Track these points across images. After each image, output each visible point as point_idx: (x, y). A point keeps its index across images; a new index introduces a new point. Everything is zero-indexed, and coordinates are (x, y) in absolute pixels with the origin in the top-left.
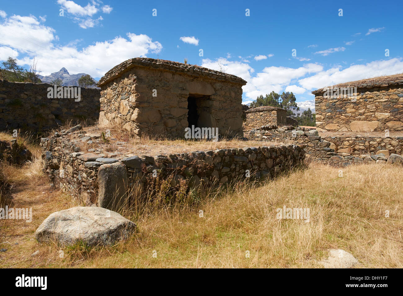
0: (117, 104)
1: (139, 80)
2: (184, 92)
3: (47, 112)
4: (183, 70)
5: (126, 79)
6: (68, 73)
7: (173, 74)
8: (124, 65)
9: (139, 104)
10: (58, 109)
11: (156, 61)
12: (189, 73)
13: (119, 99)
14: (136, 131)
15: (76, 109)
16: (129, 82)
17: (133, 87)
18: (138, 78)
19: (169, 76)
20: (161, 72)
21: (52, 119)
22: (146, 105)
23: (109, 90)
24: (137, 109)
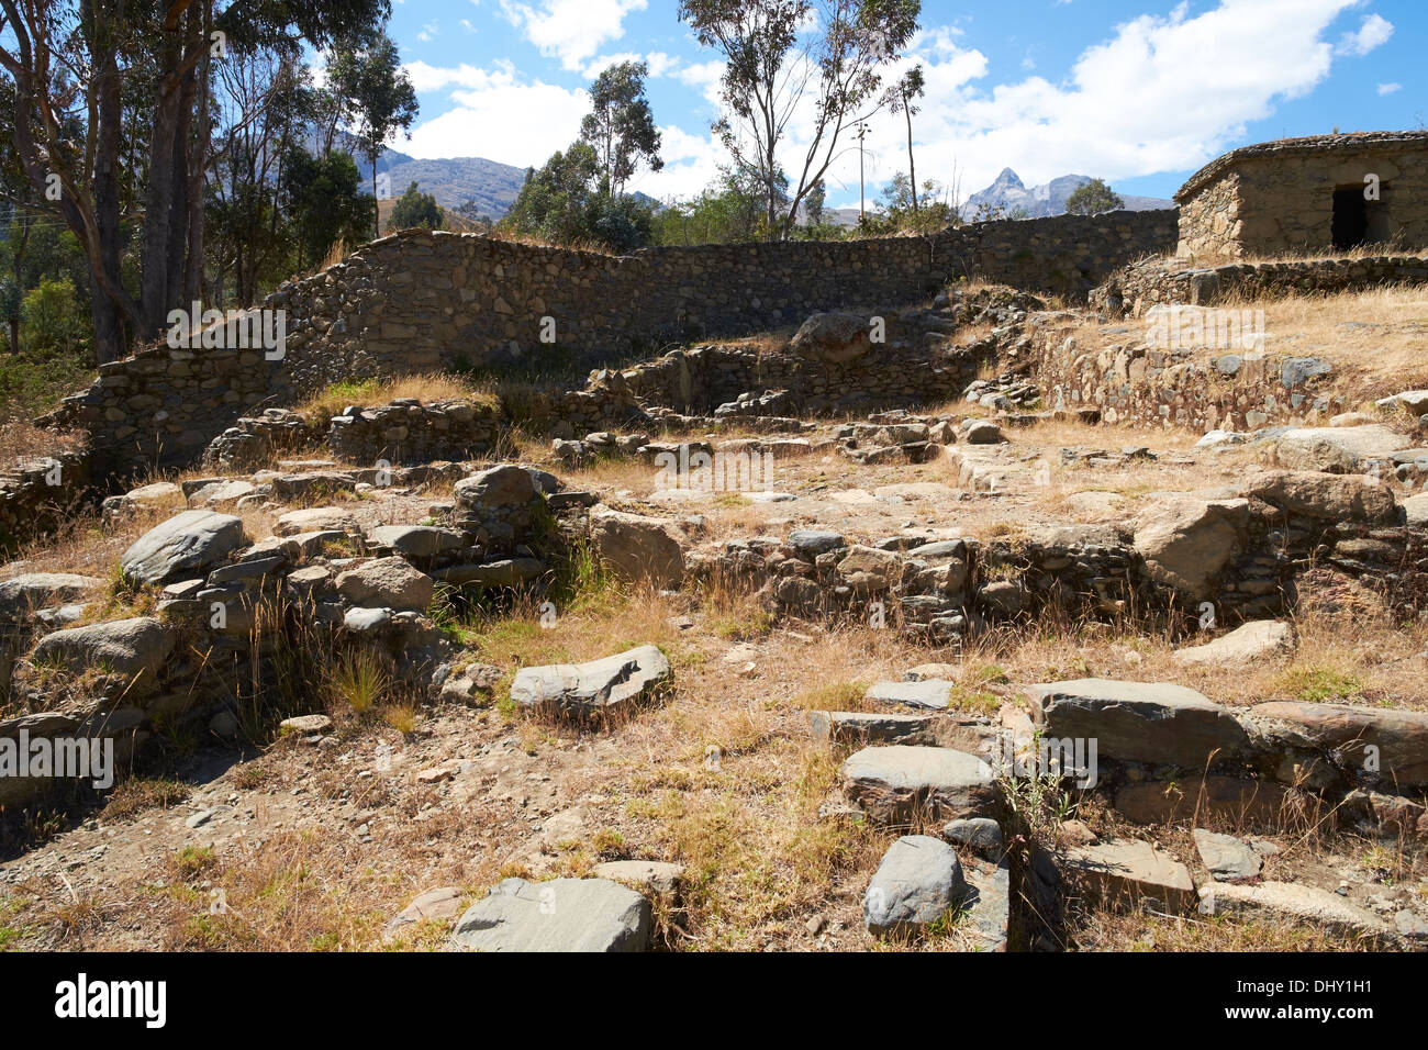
0: (1208, 222)
1: (1243, 180)
2: (1324, 185)
3: (1070, 265)
4: (1323, 149)
5: (1224, 181)
6: (1021, 185)
7: (1304, 159)
8: (1220, 162)
9: (1242, 214)
10: (1086, 259)
11: (1273, 146)
12: (1335, 152)
13: (1212, 214)
14: (1238, 253)
15: (1118, 256)
16: (1228, 186)
17: (1234, 191)
18: (1241, 177)
19: (1296, 163)
20: (1282, 160)
21: (1077, 279)
22: (1253, 213)
23: (1196, 203)
24: (1239, 222)
